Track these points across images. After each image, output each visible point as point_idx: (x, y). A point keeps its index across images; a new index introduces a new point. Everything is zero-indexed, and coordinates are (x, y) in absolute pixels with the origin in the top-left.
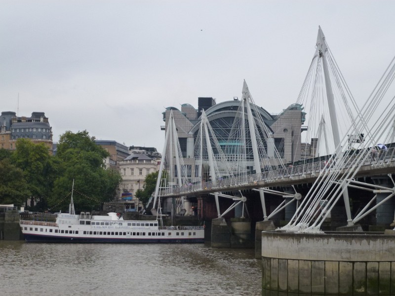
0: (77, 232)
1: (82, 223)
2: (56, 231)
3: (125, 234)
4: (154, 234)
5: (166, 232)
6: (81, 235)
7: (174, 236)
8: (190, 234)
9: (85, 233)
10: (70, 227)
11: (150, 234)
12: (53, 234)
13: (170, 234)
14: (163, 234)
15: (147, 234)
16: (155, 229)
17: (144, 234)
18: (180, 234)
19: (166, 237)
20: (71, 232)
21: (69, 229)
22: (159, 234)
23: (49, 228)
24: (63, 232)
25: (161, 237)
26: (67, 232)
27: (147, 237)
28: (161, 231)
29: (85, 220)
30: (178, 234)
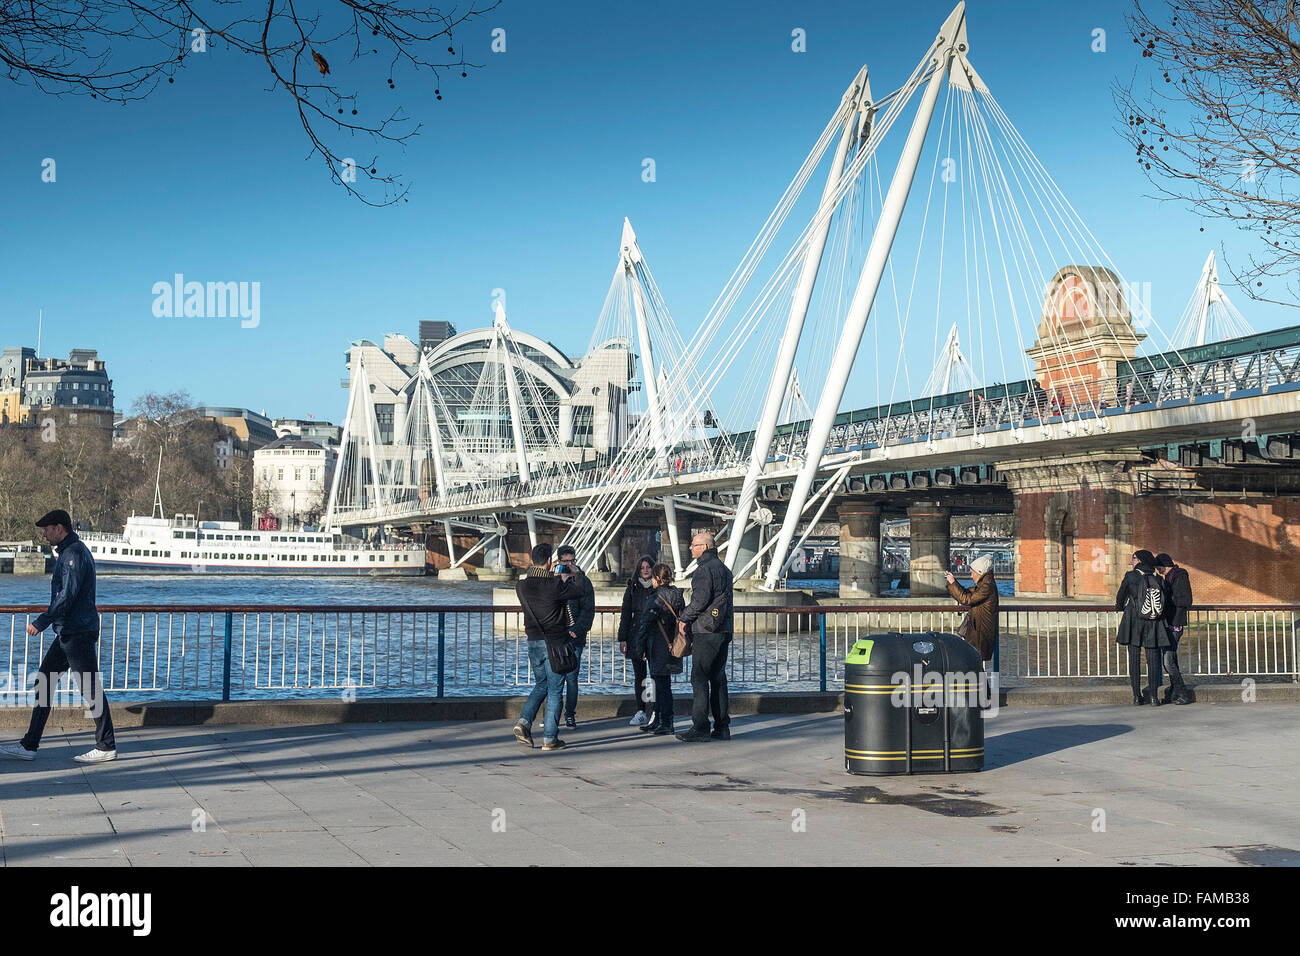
0: (168, 554)
1: (178, 535)
2: (125, 552)
3: (265, 557)
4: (324, 558)
5: (349, 554)
6: (175, 559)
7: (364, 562)
8: (397, 558)
9: (184, 555)
10: (153, 543)
11: (315, 558)
12: (119, 557)
13: (356, 558)
14: (343, 559)
15: (310, 558)
16: (328, 549)
17: (304, 558)
18: (377, 558)
19: (349, 563)
20: (155, 554)
21: (151, 548)
22: (335, 558)
23: (109, 545)
24: (138, 553)
25: (339, 564)
26: (146, 553)
27: (310, 563)
28: (339, 553)
29: (185, 530)
30: (372, 558)
